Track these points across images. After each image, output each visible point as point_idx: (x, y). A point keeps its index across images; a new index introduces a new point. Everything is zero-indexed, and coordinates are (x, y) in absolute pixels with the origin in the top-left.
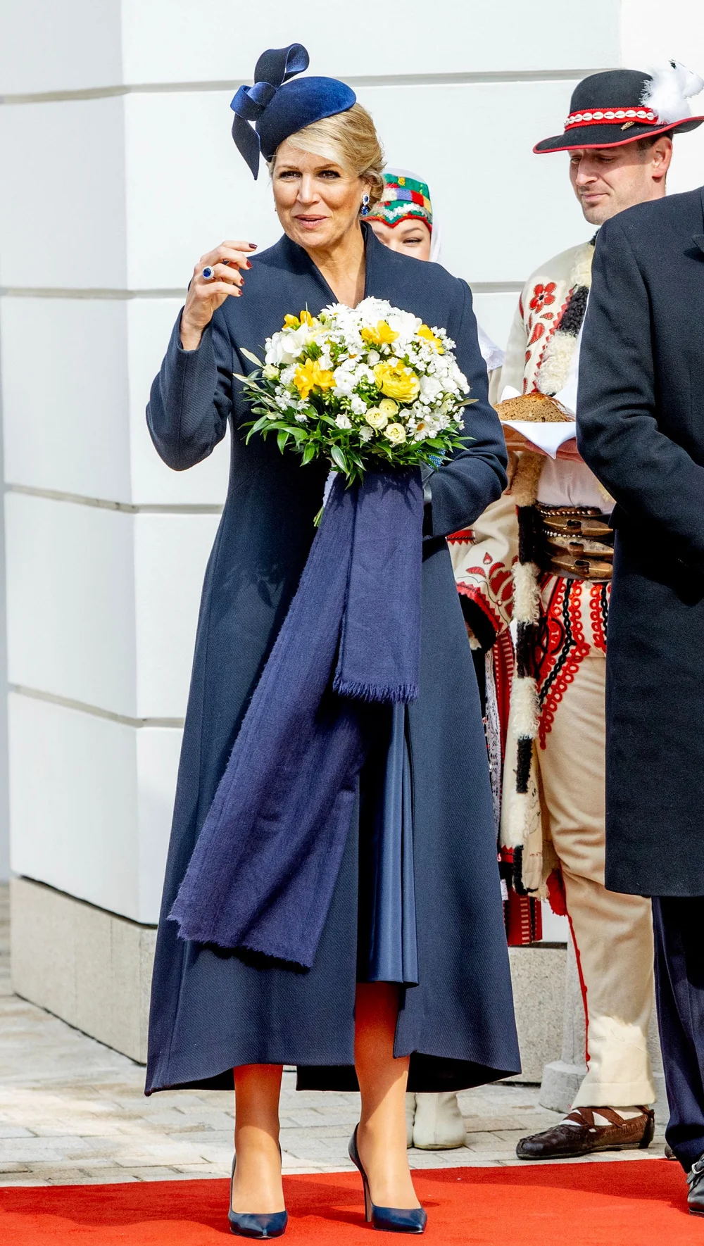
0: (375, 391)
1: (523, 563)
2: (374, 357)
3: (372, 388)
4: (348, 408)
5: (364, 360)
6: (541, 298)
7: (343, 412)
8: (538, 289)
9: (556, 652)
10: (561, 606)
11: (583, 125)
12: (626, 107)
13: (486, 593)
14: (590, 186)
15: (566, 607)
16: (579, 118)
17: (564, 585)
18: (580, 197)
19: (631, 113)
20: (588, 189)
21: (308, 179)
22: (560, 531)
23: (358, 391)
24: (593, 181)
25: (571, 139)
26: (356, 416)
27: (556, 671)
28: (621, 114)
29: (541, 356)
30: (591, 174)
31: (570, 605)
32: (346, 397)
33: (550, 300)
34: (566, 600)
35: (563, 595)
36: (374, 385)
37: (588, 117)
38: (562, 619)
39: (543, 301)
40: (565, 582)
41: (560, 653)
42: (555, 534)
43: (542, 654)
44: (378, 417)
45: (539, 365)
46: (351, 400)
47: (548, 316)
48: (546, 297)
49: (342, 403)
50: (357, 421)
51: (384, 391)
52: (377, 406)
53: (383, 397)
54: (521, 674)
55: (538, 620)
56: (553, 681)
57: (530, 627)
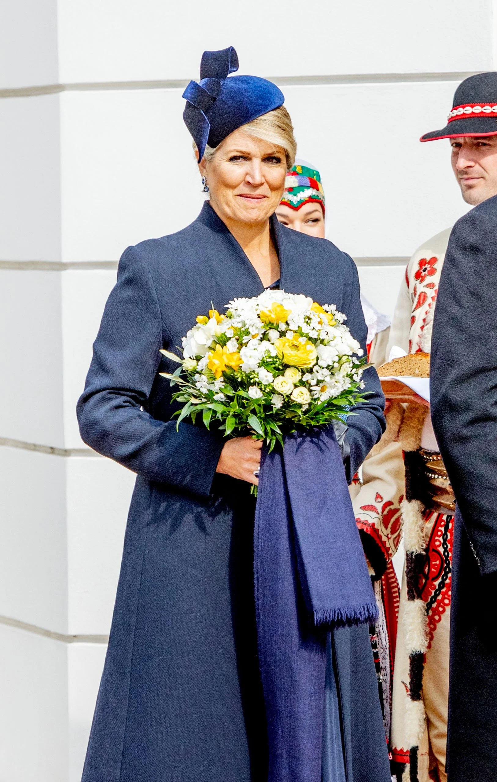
0: (278, 362)
1: (410, 499)
2: (273, 334)
3: (275, 360)
4: (257, 380)
5: (265, 337)
6: (425, 270)
7: (254, 384)
8: (422, 263)
9: (436, 579)
10: (441, 539)
11: (463, 118)
13: (380, 528)
14: (467, 170)
15: (445, 540)
16: (461, 111)
17: (443, 521)
20: (465, 174)
21: (256, 162)
22: (440, 474)
23: (263, 364)
24: (470, 166)
25: (453, 129)
26: (266, 386)
27: (436, 595)
29: (424, 320)
30: (470, 160)
31: (449, 538)
33: (432, 272)
34: (446, 534)
35: (442, 529)
36: (277, 357)
37: (467, 110)
38: (441, 550)
39: (426, 272)
40: (444, 518)
41: (440, 580)
42: (436, 476)
43: (424, 581)
44: (284, 384)
45: (422, 328)
46: (258, 373)
47: (431, 286)
48: (428, 269)
49: (251, 376)
50: (268, 390)
51: (286, 361)
52: (283, 375)
53: (286, 366)
54: (411, 597)
55: (425, 550)
56: (434, 602)
57: (419, 556)
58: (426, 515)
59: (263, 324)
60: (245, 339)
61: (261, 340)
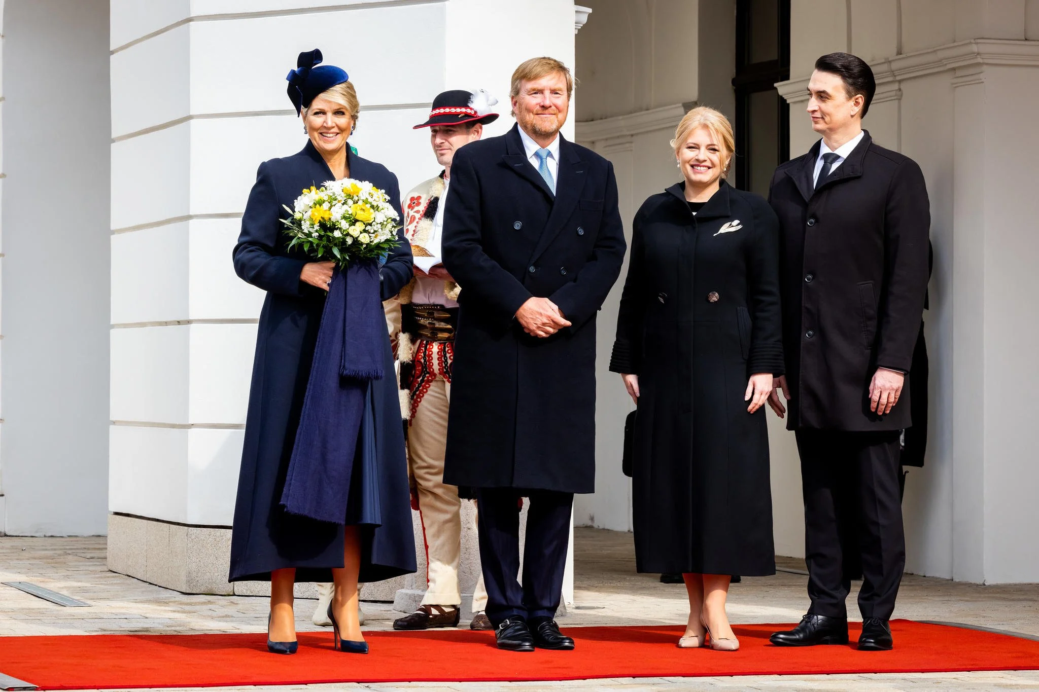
0: (352, 218)
1: (404, 332)
3: (350, 216)
4: (340, 226)
5: (345, 203)
6: (414, 203)
7: (337, 229)
8: (412, 199)
9: (419, 378)
10: (422, 354)
11: (439, 115)
12: (460, 107)
14: (442, 145)
15: (425, 355)
16: (437, 111)
17: (424, 344)
18: (436, 151)
19: (463, 110)
20: (441, 147)
21: (330, 115)
22: (423, 317)
23: (344, 218)
24: (443, 143)
25: (433, 122)
26: (344, 230)
27: (419, 387)
28: (458, 110)
30: (442, 139)
31: (427, 353)
32: (338, 221)
33: (419, 204)
34: (425, 351)
35: (423, 349)
36: (351, 214)
37: (442, 111)
38: (422, 361)
39: (415, 204)
40: (425, 342)
41: (421, 378)
42: (420, 319)
43: (412, 379)
44: (355, 231)
45: (413, 235)
46: (341, 223)
47: (418, 212)
48: (416, 202)
49: (336, 224)
50: (345, 233)
51: (357, 218)
52: (354, 225)
53: (356, 221)
54: (402, 388)
55: (411, 361)
56: (417, 391)
57: (408, 364)
58: (413, 341)
59: (345, 195)
60: (334, 202)
61: (343, 204)
